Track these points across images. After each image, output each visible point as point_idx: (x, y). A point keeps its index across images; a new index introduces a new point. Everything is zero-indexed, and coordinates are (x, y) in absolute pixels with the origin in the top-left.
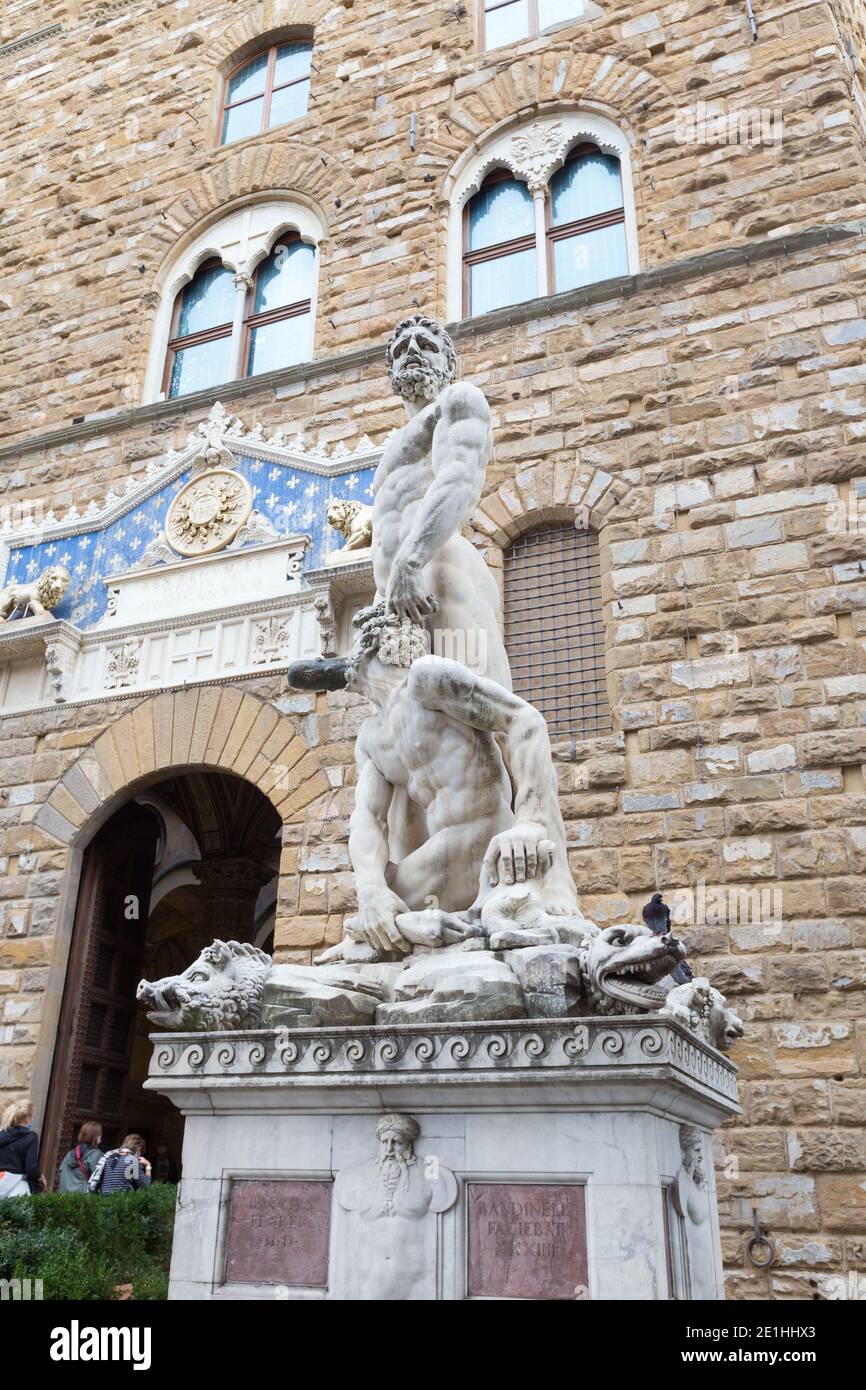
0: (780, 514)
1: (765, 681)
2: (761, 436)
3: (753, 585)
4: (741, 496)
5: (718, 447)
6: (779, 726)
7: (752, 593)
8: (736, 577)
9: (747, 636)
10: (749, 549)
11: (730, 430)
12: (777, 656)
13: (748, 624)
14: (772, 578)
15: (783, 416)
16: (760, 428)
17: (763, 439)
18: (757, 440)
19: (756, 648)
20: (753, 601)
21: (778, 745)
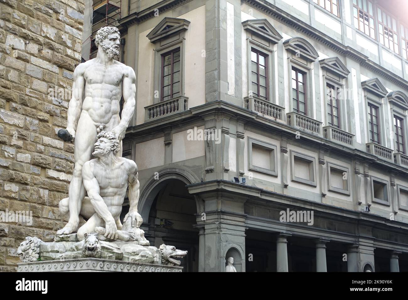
0: (43, 69)
1: (27, 129)
2: (43, 35)
3: (30, 92)
4: (33, 55)
5: (30, 30)
6: (28, 147)
7: (29, 95)
8: (26, 85)
9: (26, 110)
10: (32, 77)
11: (35, 26)
12: (32, 121)
13: (27, 106)
14: (36, 92)
15: (51, 32)
16: (44, 32)
17: (44, 37)
18: (41, 36)
19: (27, 116)
20: (30, 98)
21: (26, 153)
